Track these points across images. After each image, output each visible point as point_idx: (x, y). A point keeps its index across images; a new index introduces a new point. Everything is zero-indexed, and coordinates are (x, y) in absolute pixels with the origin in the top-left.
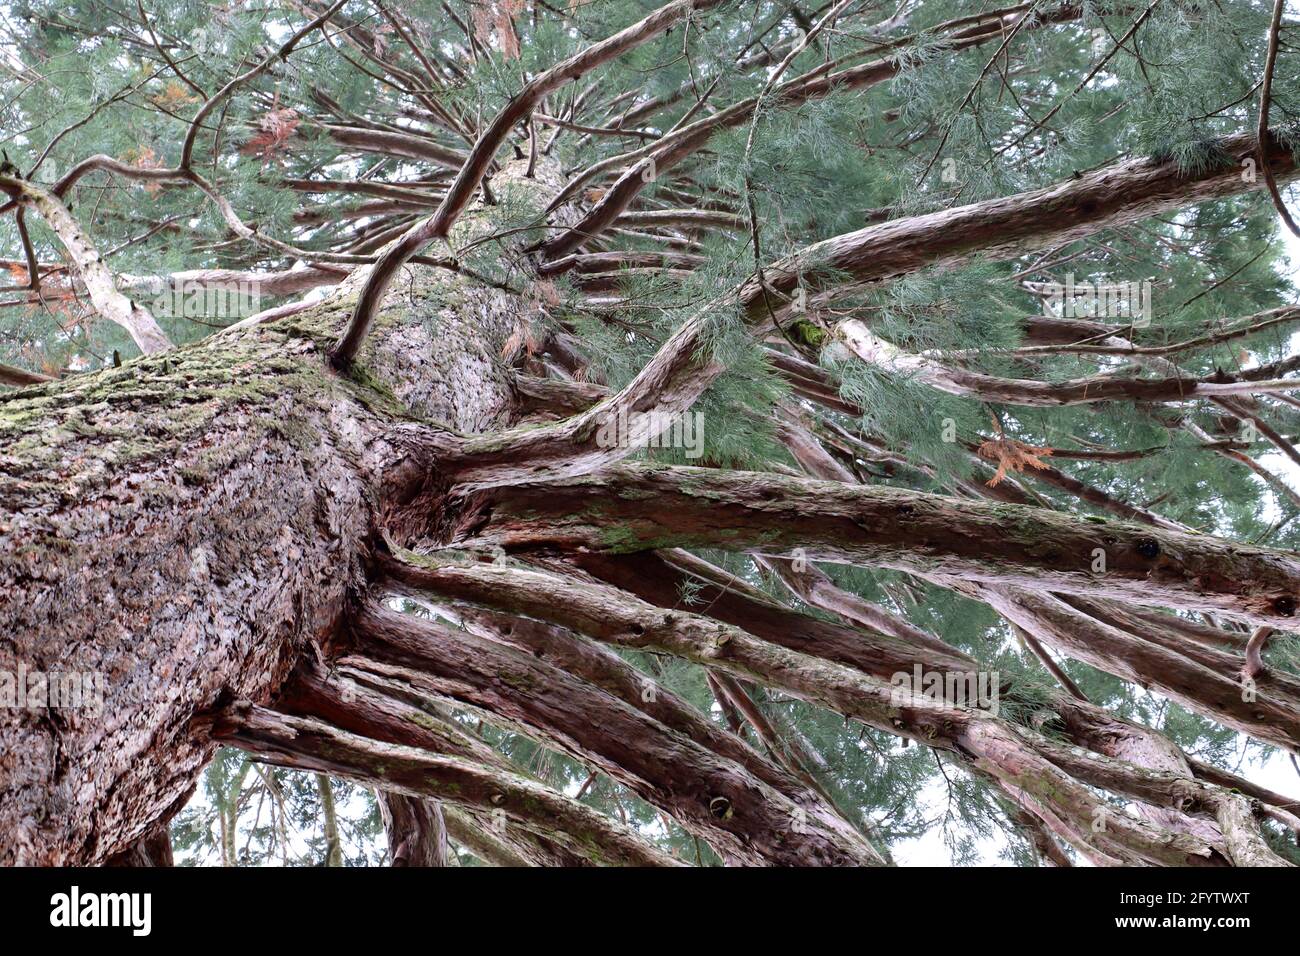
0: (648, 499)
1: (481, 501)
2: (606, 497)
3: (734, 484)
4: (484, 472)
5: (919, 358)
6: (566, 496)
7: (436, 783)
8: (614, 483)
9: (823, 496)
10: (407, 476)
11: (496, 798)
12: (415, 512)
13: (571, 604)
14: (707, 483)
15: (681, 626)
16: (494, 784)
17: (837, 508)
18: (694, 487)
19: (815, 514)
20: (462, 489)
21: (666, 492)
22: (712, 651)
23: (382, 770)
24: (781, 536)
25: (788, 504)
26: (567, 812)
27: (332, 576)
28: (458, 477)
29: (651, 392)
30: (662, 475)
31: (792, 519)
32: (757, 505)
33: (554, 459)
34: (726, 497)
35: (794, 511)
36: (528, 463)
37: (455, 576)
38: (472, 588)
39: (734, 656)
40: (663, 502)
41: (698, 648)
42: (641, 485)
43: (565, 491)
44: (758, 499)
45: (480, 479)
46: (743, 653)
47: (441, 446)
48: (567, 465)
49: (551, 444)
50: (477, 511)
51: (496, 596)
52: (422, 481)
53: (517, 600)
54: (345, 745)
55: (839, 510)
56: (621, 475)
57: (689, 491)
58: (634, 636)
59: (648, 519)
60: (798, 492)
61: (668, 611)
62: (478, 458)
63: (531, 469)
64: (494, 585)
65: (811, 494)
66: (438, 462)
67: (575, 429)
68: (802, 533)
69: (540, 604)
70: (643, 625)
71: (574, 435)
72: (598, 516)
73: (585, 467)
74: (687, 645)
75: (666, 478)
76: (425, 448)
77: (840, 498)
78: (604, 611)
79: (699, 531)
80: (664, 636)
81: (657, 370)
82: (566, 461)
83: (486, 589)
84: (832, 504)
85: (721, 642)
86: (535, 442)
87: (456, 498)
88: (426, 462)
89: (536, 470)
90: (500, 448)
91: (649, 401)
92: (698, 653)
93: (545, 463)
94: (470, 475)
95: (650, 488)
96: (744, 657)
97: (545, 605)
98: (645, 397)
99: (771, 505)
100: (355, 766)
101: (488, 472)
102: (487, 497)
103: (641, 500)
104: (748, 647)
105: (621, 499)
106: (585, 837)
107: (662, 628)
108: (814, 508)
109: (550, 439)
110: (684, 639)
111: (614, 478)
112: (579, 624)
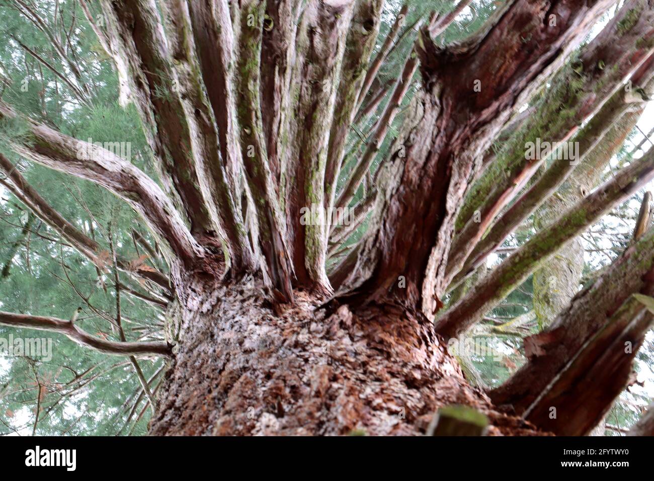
0: (169, 149)
1: (206, 239)
2: (177, 172)
3: (142, 106)
4: (183, 243)
5: (114, 56)
6: (185, 195)
7: (256, 168)
8: (168, 172)
9: (128, 54)
10: (198, 282)
11: (247, 131)
12: (217, 270)
13: (203, 156)
14: (148, 121)
15: (183, 90)
16: (241, 136)
17: (130, 44)
18: (152, 127)
19: (138, 55)
20: (199, 251)
21: (161, 142)
22: (186, 65)
23: (262, 201)
24: (159, 68)
25: (139, 72)
26: (237, 89)
27: (237, 291)
28: (192, 255)
29: (87, 167)
30: (153, 147)
31: (146, 66)
32: (147, 88)
33: (157, 207)
34: (150, 107)
35: (142, 67)
36: (166, 220)
37: (222, 228)
38: (223, 215)
39: (181, 51)
40: (167, 140)
41: (189, 74)
42: (163, 156)
43: (184, 196)
44: (144, 89)
45: (188, 243)
46: (177, 48)
47: (179, 272)
48: (157, 198)
49: (149, 212)
50: (212, 238)
51: (221, 200)
52: (199, 273)
53: (217, 187)
54: (259, 227)
55: (131, 41)
56: (163, 170)
57: (155, 129)
58: (202, 114)
59: (180, 144)
60: (132, 69)
61: (181, 100)
62: (176, 249)
63: (169, 217)
64: (216, 204)
65: (130, 62)
66: (187, 269)
67: (135, 202)
68: (152, 56)
69: (212, 174)
70: (194, 111)
71: (137, 201)
72: (189, 173)
73: (153, 188)
74: (191, 81)
75: (154, 144)
76: (184, 280)
77: (125, 45)
78: (198, 137)
79: (175, 114)
80: (193, 96)
81: (72, 169)
82: (154, 200)
83: (220, 208)
84: (129, 47)
85: (177, 62)
86: (153, 221)
87: (206, 252)
88: (190, 276)
89: (168, 214)
90: (165, 240)
91: (93, 166)
92: (191, 73)
93: (161, 211)
94: (188, 250)
95: (163, 151)
96: (179, 46)
97: (211, 171)
98: (92, 169)
99: (144, 81)
100: (267, 216)
101: (181, 240)
102: (202, 237)
103: (171, 153)
104: (173, 46)
105: (175, 164)
106: (245, 73)
107: (190, 99)
108: (135, 57)
109: (147, 213)
110: (189, 84)
111: (166, 172)
112: (212, 146)
